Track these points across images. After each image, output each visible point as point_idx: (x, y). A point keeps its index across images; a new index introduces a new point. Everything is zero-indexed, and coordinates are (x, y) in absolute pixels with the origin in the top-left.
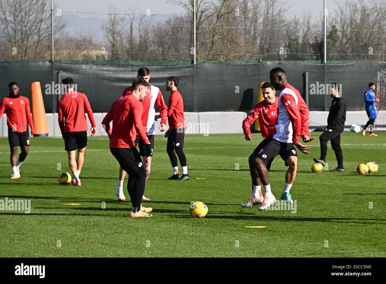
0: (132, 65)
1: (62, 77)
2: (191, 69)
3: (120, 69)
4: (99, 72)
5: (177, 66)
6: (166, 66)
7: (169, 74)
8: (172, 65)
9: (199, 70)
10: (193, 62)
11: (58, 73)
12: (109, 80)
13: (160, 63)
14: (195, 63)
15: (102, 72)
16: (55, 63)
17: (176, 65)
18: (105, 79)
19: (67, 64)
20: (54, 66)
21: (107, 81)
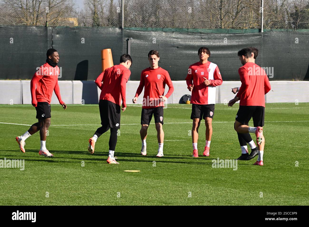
0: (201, 33)
1: (131, 44)
2: (258, 37)
3: (189, 36)
4: (168, 39)
5: (245, 34)
6: (234, 34)
7: (236, 42)
8: (239, 33)
9: (266, 38)
10: (260, 30)
11: (128, 40)
12: (178, 47)
13: (228, 31)
14: (262, 31)
15: (172, 39)
16: (125, 30)
17: (244, 33)
18: (174, 46)
19: (136, 30)
20: (123, 32)
21: (176, 48)
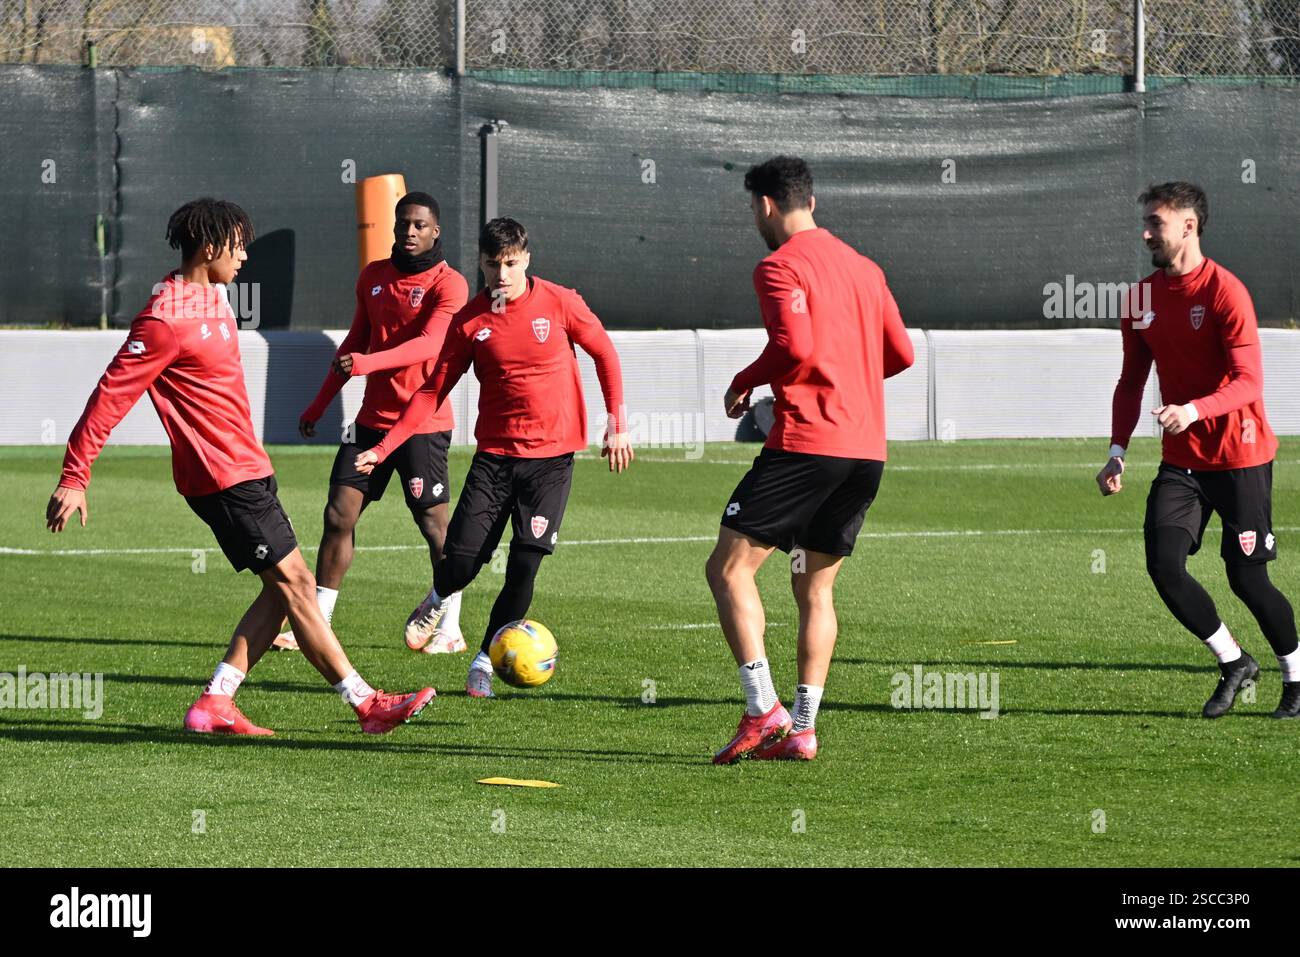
0: (841, 96)
1: (504, 149)
2: (1123, 114)
3: (782, 113)
4: (682, 127)
5: (1056, 102)
6: (1004, 99)
7: (1016, 139)
8: (1029, 98)
9: (1159, 118)
10: (1129, 82)
11: (487, 129)
12: (728, 167)
13: (974, 86)
14: (1141, 87)
15: (699, 127)
16: (470, 83)
17: (1052, 97)
18: (708, 161)
19: (527, 85)
20: (464, 94)
21: (722, 170)
